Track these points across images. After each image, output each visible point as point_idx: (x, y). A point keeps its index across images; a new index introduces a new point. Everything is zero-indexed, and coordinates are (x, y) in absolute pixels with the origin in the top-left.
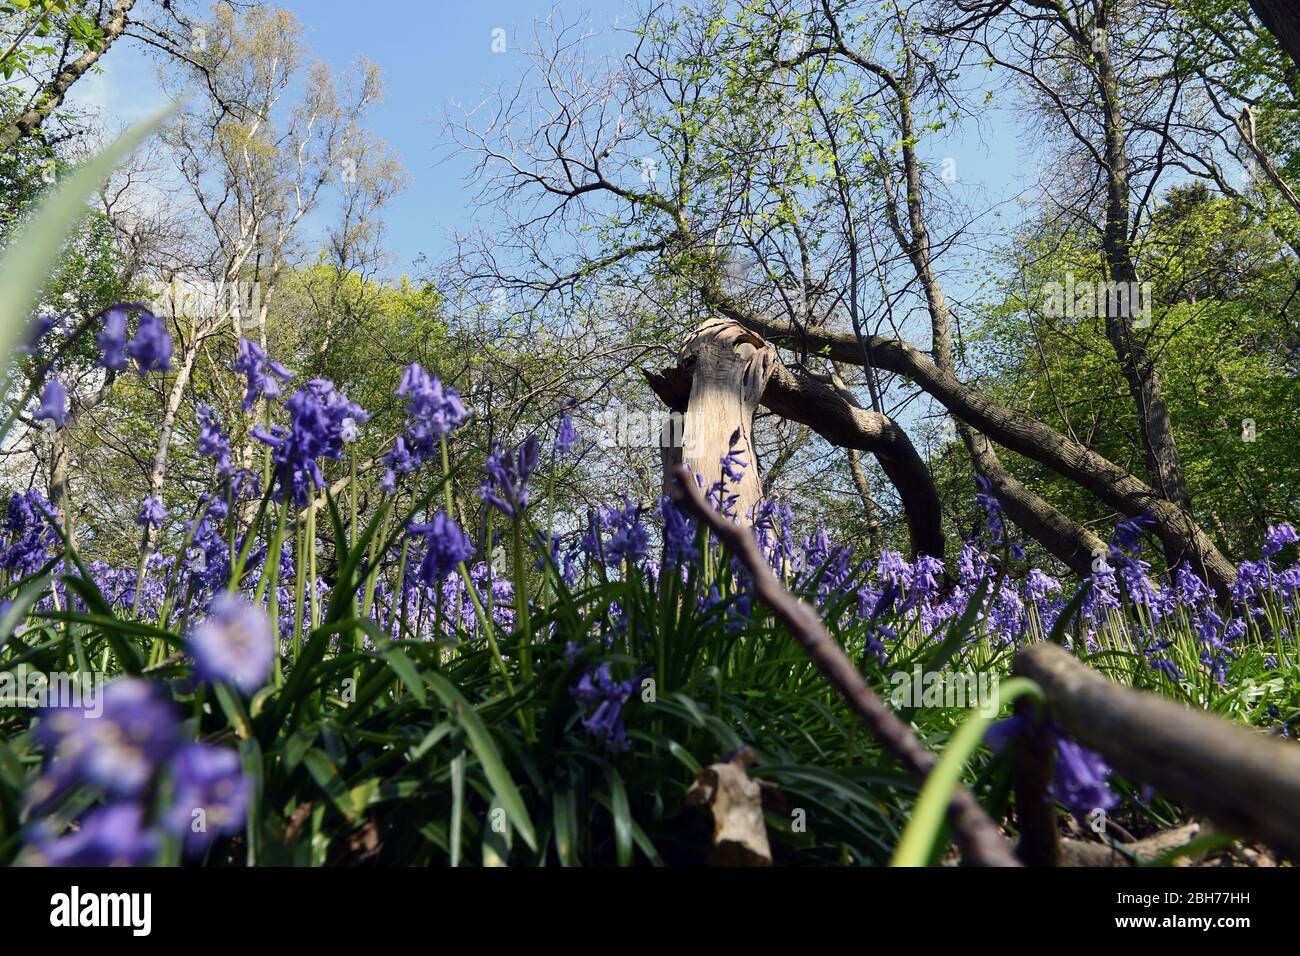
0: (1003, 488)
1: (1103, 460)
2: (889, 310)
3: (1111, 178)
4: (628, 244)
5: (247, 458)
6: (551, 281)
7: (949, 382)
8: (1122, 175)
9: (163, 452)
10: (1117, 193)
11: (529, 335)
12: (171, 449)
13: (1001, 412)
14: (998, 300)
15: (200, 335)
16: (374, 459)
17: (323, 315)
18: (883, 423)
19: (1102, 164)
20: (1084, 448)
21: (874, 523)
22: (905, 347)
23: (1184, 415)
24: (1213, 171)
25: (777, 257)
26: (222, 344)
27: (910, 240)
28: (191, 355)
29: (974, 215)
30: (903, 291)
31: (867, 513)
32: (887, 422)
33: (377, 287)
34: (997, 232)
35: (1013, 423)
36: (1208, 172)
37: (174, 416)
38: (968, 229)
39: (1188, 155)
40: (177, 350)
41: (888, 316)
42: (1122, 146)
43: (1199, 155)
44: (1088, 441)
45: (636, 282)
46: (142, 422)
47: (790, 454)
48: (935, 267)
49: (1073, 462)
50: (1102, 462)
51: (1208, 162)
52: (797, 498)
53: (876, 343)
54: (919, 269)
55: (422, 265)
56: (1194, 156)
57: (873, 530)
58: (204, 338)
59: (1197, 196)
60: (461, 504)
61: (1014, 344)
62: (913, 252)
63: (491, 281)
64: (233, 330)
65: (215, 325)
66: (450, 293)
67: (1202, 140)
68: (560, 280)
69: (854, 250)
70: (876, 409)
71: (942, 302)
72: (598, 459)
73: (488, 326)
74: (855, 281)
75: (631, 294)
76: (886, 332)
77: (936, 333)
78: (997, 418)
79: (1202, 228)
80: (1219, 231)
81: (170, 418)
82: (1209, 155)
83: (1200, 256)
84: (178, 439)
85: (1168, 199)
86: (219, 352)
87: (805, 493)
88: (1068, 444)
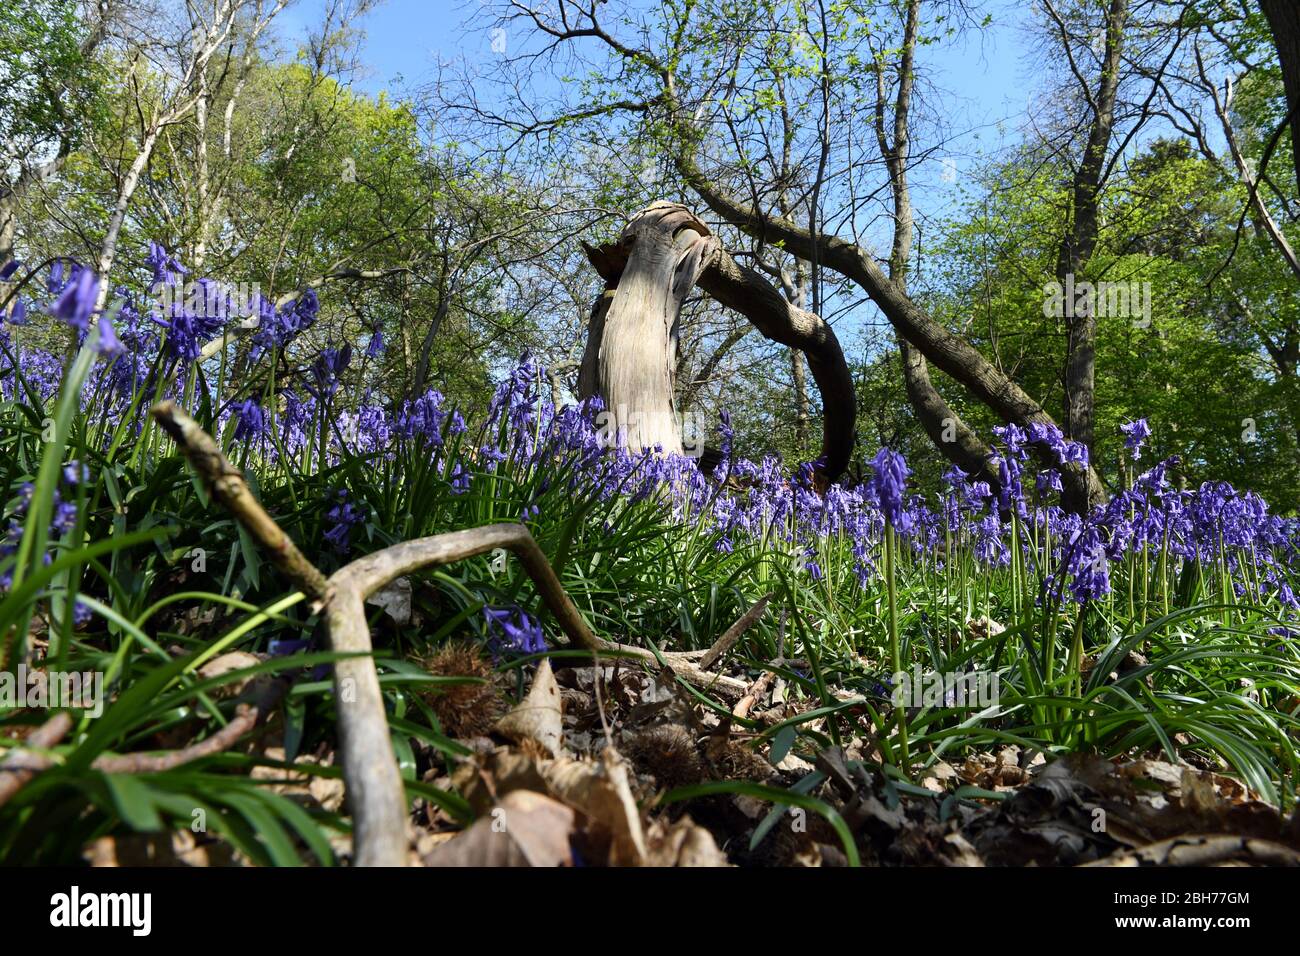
0: (927, 403)
1: (1021, 392)
2: (853, 214)
3: (1097, 119)
4: (606, 102)
5: (198, 255)
6: (529, 124)
7: (895, 293)
8: (1107, 118)
9: (113, 236)
10: (1099, 136)
11: (498, 176)
12: (122, 234)
13: (936, 331)
14: (965, 220)
15: (162, 121)
16: (325, 277)
17: (290, 123)
18: (816, 325)
19: (1091, 104)
20: (1006, 378)
21: (804, 416)
22: (860, 253)
23: (1114, 361)
24: (1197, 128)
25: (760, 137)
26: (184, 133)
27: (890, 146)
28: (150, 141)
29: (953, 134)
30: (870, 197)
31: (799, 405)
32: (820, 323)
33: (349, 98)
34: (973, 154)
35: (946, 343)
36: (1193, 130)
37: (128, 201)
38: (946, 147)
39: (1178, 108)
40: (136, 131)
41: (851, 219)
42: (1115, 89)
43: (1189, 111)
44: (1012, 372)
45: (610, 142)
46: (93, 201)
47: (739, 336)
48: (909, 177)
49: (993, 389)
50: (1020, 395)
51: (1196, 121)
52: (737, 380)
53: (832, 244)
54: (894, 177)
55: (399, 86)
56: (1182, 110)
57: (801, 422)
58: (165, 125)
59: (1178, 152)
60: (407, 335)
61: (972, 265)
62: (892, 159)
63: (468, 113)
64: (196, 121)
65: (180, 113)
66: (423, 118)
67: (1196, 95)
68: (538, 123)
69: (826, 149)
70: (815, 311)
71: (910, 214)
72: (550, 311)
73: (455, 160)
74: (819, 182)
75: (604, 152)
76: (846, 236)
77: (897, 243)
78: (933, 336)
79: (1173, 186)
80: (1187, 192)
81: (123, 202)
82: (1198, 113)
83: (1163, 212)
84: (130, 224)
85: (1152, 149)
86: (181, 140)
87: (746, 376)
88: (993, 372)
